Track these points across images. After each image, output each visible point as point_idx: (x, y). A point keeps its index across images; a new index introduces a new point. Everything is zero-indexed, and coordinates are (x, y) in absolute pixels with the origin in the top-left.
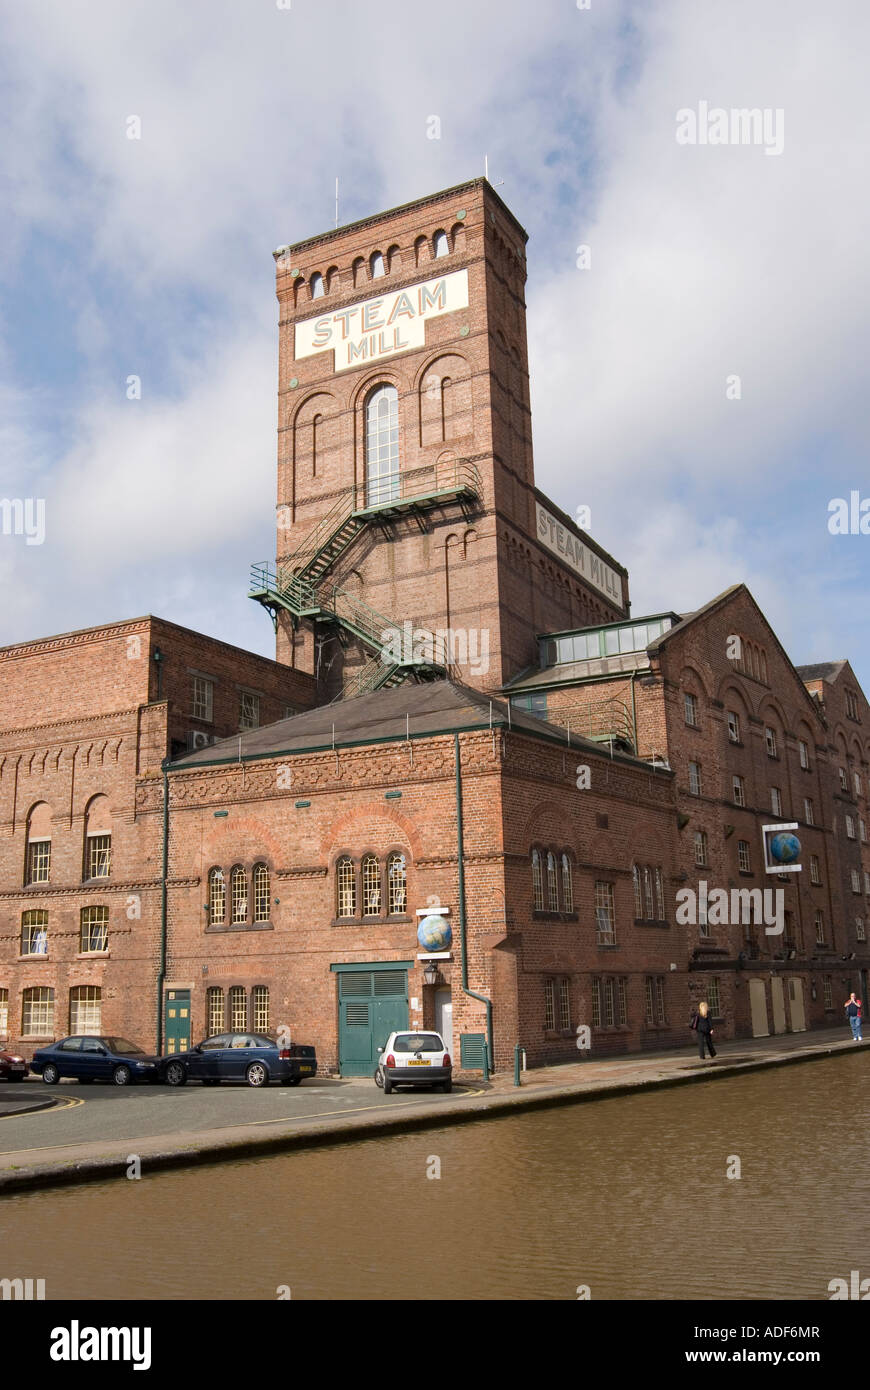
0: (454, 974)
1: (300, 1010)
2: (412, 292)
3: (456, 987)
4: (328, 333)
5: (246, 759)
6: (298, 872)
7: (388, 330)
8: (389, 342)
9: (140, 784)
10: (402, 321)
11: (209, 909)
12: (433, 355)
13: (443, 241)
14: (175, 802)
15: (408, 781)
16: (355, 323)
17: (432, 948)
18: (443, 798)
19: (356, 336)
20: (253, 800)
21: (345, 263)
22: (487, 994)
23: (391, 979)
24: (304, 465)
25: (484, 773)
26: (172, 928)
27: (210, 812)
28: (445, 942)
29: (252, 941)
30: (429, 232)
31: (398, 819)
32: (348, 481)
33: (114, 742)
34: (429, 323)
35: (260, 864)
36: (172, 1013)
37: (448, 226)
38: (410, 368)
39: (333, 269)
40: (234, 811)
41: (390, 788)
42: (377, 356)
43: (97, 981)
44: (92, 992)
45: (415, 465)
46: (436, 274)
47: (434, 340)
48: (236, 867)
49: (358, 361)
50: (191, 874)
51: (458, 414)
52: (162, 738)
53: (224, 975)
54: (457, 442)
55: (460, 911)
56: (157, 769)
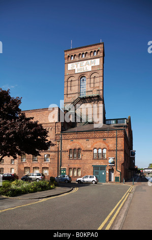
0: (114, 168)
1: (86, 172)
2: (89, 61)
3: (115, 170)
4: (74, 66)
5: (77, 132)
6: (87, 151)
7: (85, 67)
8: (85, 69)
9: (56, 135)
10: (87, 66)
11: (69, 156)
12: (93, 72)
13: (95, 53)
14: (63, 138)
15: (107, 138)
16: (79, 65)
17: (110, 164)
18: (114, 141)
19: (79, 67)
20: (78, 139)
21: (77, 54)
22: (120, 171)
23: (103, 168)
24: (69, 88)
25: (121, 137)
26: (62, 158)
27: (70, 140)
28: (113, 163)
29: (78, 161)
30: (93, 51)
31: (105, 143)
32: (77, 92)
33: (51, 128)
34: (92, 67)
35: (79, 149)
36: (62, 172)
37: (96, 50)
38: (89, 74)
39: (75, 55)
40: (74, 140)
41: (104, 138)
42: (83, 71)
43: (48, 166)
44: (47, 168)
45: (89, 90)
46: (94, 58)
47: (93, 70)
48: (75, 149)
49: (79, 72)
50: (66, 150)
51: (96, 83)
52: (60, 128)
53: (72, 166)
54: (97, 87)
55: (116, 158)
56: (60, 133)
